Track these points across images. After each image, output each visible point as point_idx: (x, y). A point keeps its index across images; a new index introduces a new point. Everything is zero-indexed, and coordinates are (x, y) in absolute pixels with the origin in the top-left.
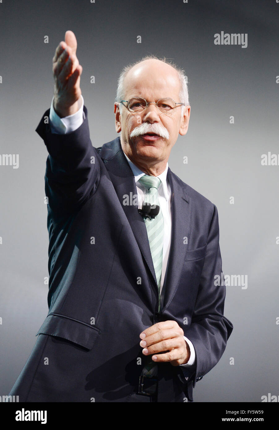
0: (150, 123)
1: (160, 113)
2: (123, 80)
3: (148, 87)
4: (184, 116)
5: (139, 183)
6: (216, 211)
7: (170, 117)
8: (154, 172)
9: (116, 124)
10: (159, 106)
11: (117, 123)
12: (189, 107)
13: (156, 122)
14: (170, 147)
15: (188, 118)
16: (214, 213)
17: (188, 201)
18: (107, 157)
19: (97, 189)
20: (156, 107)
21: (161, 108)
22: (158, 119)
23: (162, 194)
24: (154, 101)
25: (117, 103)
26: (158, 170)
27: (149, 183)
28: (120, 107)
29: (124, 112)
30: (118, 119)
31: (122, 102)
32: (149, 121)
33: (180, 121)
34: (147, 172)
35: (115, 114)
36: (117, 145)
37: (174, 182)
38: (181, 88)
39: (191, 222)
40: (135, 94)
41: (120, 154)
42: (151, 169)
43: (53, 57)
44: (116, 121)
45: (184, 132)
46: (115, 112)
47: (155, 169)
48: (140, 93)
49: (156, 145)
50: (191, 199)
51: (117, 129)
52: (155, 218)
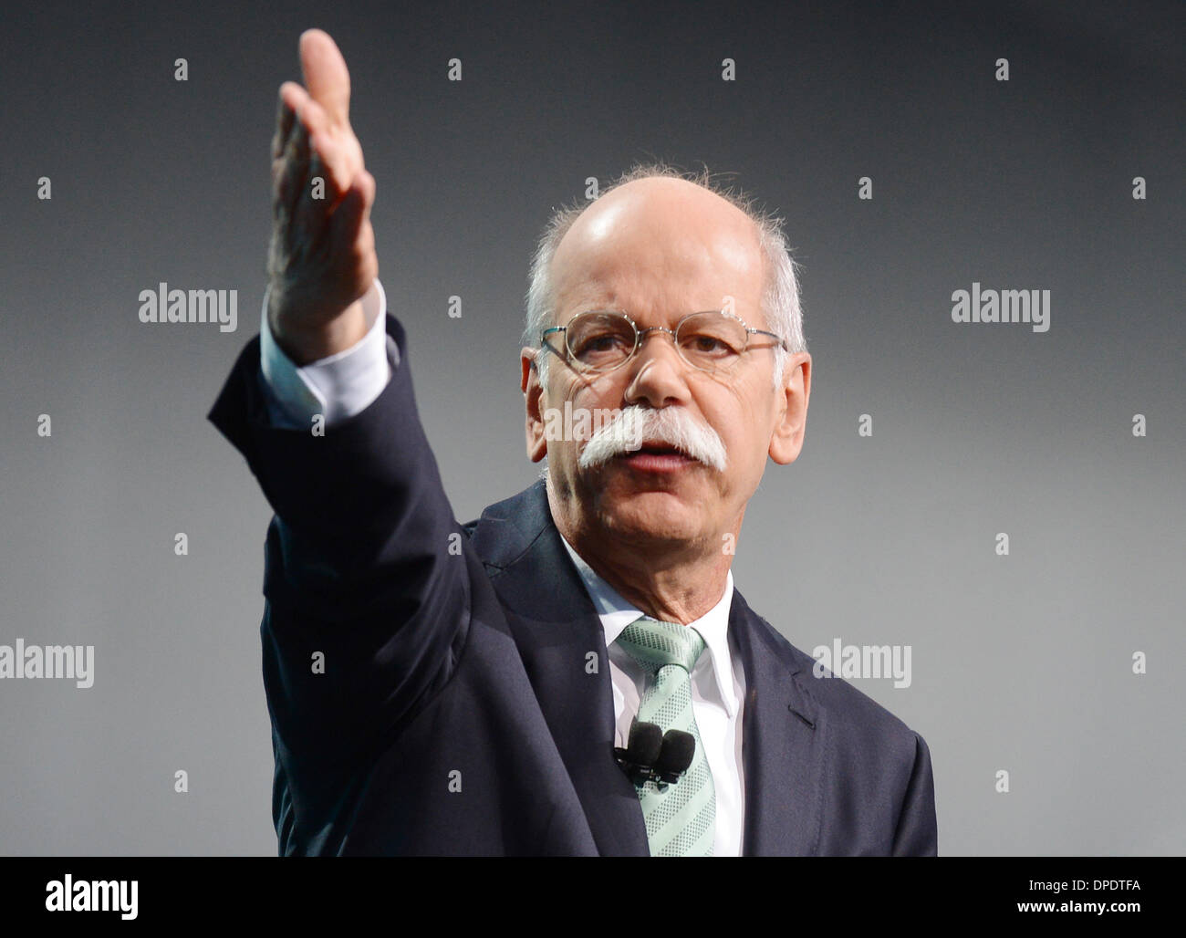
0: (653, 407)
1: (690, 370)
2: (551, 259)
3: (641, 270)
4: (788, 393)
5: (618, 651)
6: (924, 759)
7: (727, 387)
8: (676, 605)
9: (527, 431)
10: (686, 346)
11: (531, 425)
12: (806, 357)
13: (673, 401)
14: (734, 501)
15: (803, 400)
16: (917, 765)
17: (811, 720)
18: (496, 556)
19: (457, 665)
20: (674, 347)
21: (694, 350)
22: (684, 393)
23: (711, 693)
24: (665, 322)
25: (530, 351)
26: (692, 598)
27: (656, 650)
28: (539, 363)
29: (553, 376)
30: (534, 410)
31: (545, 342)
32: (648, 398)
33: (770, 405)
34: (649, 604)
35: (526, 395)
36: (534, 507)
37: (758, 646)
38: (771, 280)
39: (822, 800)
40: (593, 300)
41: (546, 542)
42: (664, 594)
43: (270, 137)
44: (528, 420)
45: (790, 450)
46: (524, 388)
47: (681, 593)
48: (611, 296)
49: (678, 491)
50: (823, 711)
51: (532, 448)
52: (680, 780)
